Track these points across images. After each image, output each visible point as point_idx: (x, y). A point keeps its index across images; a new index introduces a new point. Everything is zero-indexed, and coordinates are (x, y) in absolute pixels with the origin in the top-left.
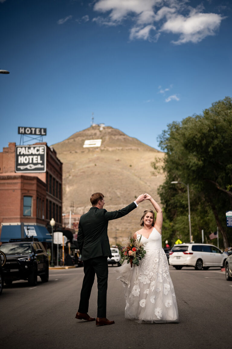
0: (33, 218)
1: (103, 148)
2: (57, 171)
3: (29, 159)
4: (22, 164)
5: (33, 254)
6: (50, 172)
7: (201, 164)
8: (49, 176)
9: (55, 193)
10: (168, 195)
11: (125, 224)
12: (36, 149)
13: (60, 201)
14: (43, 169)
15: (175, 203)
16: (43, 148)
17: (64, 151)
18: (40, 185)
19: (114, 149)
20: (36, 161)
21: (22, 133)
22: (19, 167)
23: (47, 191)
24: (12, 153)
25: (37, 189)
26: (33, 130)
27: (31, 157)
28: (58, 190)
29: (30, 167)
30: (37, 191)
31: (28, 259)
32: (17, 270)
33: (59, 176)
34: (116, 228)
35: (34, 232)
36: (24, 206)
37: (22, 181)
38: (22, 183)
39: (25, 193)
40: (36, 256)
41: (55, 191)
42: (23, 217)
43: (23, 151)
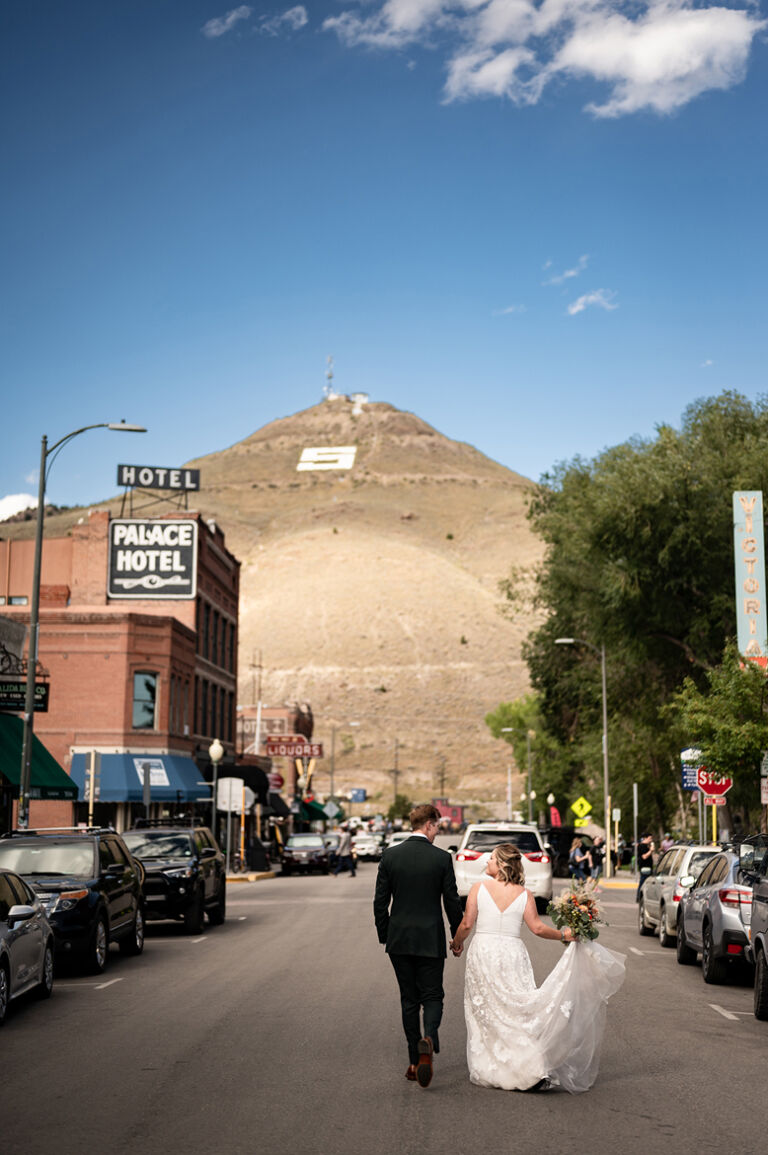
0: (161, 735)
1: (360, 476)
2: (225, 588)
3: (148, 558)
4: (128, 572)
5: (195, 859)
6: (207, 597)
7: (635, 597)
8: (202, 607)
9: (219, 655)
10: (552, 664)
11: (425, 728)
12: (168, 530)
13: (233, 676)
14: (186, 590)
15: (571, 689)
16: (189, 528)
17: (232, 482)
18: (180, 638)
19: (396, 478)
20: (168, 564)
21: (128, 484)
22: (118, 581)
23: (197, 651)
24: (98, 540)
25: (172, 651)
26: (162, 474)
27: (153, 554)
28: (228, 645)
29: (150, 582)
30: (172, 658)
31: (187, 872)
32: (161, 898)
33: (231, 601)
34: (397, 741)
35: (162, 775)
36: (135, 700)
37: (130, 629)
38: (130, 634)
39: (139, 664)
40: (202, 865)
41: (219, 648)
42: (131, 731)
43: (132, 536)
